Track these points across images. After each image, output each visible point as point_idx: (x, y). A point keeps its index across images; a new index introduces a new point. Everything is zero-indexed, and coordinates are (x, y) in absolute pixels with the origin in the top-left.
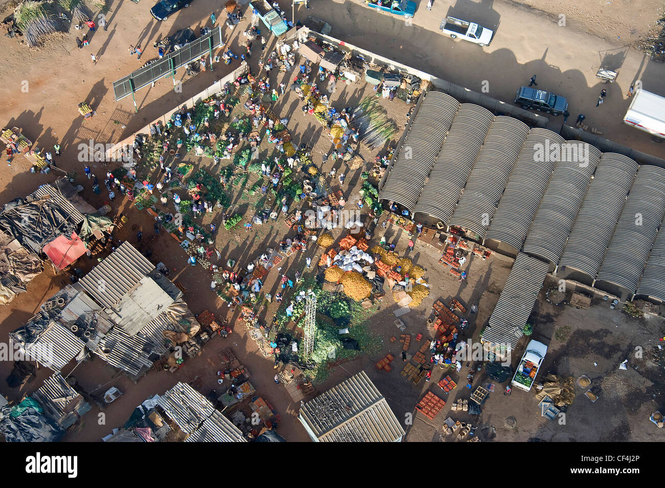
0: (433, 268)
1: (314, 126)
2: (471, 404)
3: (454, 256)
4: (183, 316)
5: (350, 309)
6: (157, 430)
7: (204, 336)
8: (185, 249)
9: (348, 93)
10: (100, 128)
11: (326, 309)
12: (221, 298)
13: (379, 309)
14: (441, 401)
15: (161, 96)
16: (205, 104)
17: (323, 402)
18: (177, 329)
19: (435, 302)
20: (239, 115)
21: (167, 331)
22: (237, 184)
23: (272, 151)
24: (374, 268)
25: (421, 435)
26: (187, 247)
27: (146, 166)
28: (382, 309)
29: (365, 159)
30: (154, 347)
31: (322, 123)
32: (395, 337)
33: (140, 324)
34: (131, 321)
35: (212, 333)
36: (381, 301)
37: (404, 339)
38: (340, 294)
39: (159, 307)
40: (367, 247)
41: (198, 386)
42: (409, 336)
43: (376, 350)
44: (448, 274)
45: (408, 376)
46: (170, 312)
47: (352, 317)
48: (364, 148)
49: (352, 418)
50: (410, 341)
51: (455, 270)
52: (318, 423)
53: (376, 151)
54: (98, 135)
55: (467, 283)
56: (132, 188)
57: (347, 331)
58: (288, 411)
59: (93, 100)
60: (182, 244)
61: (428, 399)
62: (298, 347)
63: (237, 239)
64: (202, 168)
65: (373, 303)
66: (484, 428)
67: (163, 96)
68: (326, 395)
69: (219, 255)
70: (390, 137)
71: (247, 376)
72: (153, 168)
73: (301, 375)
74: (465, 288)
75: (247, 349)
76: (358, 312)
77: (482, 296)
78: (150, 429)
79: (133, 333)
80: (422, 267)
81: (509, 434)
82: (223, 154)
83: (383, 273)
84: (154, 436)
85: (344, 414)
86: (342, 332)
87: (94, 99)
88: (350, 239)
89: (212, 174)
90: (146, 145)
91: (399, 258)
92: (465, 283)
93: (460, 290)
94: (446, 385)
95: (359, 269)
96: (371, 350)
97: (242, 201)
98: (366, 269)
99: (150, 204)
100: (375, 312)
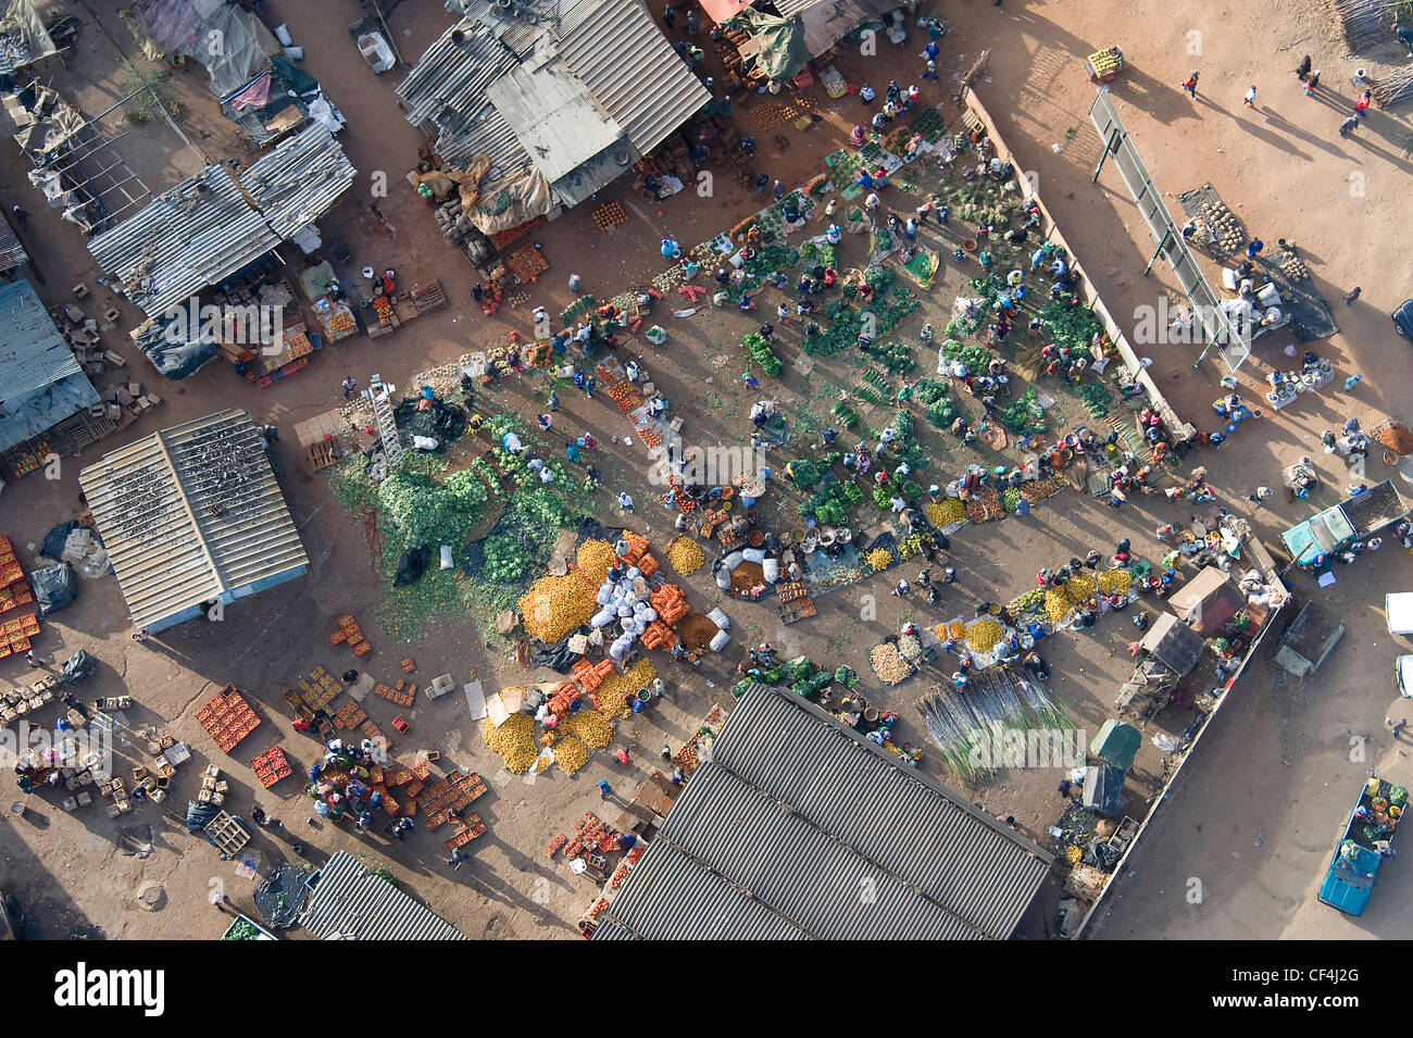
0: (577, 795)
1: (1005, 584)
2: (211, 810)
3: (597, 851)
4: (519, 202)
5: (501, 580)
6: (261, 119)
7: (475, 249)
8: (709, 244)
9: (1097, 683)
10: (1059, 95)
11: (510, 527)
12: (573, 303)
13: (489, 645)
14: (233, 745)
15: (1135, 241)
16: (1096, 335)
17: (248, 461)
18: (490, 184)
19: (483, 781)
20: (1059, 410)
21: (487, 164)
22: (866, 379)
23: (948, 471)
24: (594, 654)
25: (164, 685)
26: (716, 248)
27: (942, 186)
28: (490, 655)
29: (899, 690)
30: (454, 133)
31: (1012, 602)
32: (412, 672)
33: (511, 110)
34: (523, 92)
35: (486, 270)
36: (509, 655)
37: (404, 690)
38: (543, 566)
39: (542, 152)
40: (650, 646)
41: (371, 228)
42: (409, 703)
43: (389, 622)
44: (555, 828)
45: (311, 682)
46: (529, 173)
47: (480, 583)
48: (928, 690)
49: (190, 515)
50: (396, 704)
51: (562, 846)
52: (198, 442)
53: (915, 720)
54: (1039, 90)
55: (523, 870)
56: (885, 147)
57: (445, 563)
58: (277, 407)
59: (1141, 89)
60: (723, 238)
61: (243, 714)
62: (423, 450)
63: (719, 358)
64: (918, 305)
65: (507, 635)
66: (153, 832)
67: (1134, 244)
68: (265, 472)
69: (684, 313)
70: (952, 762)
71: (370, 330)
72: (934, 199)
73: (356, 448)
74: (512, 863)
75: (439, 342)
76: (491, 600)
77: (483, 899)
78: (263, 103)
79: (492, 93)
80: (583, 768)
81: (126, 887)
82: (951, 359)
83: (579, 672)
84: (248, 110)
85: (207, 500)
86: (446, 552)
87: (1144, 91)
88: (673, 607)
89: (901, 327)
90: (996, 190)
91: (615, 718)
92: (526, 865)
93: (507, 849)
94: (269, 763)
95: (597, 620)
96: (389, 611)
97: (819, 384)
98: (596, 637)
99: (838, 181)
100: (485, 637)
